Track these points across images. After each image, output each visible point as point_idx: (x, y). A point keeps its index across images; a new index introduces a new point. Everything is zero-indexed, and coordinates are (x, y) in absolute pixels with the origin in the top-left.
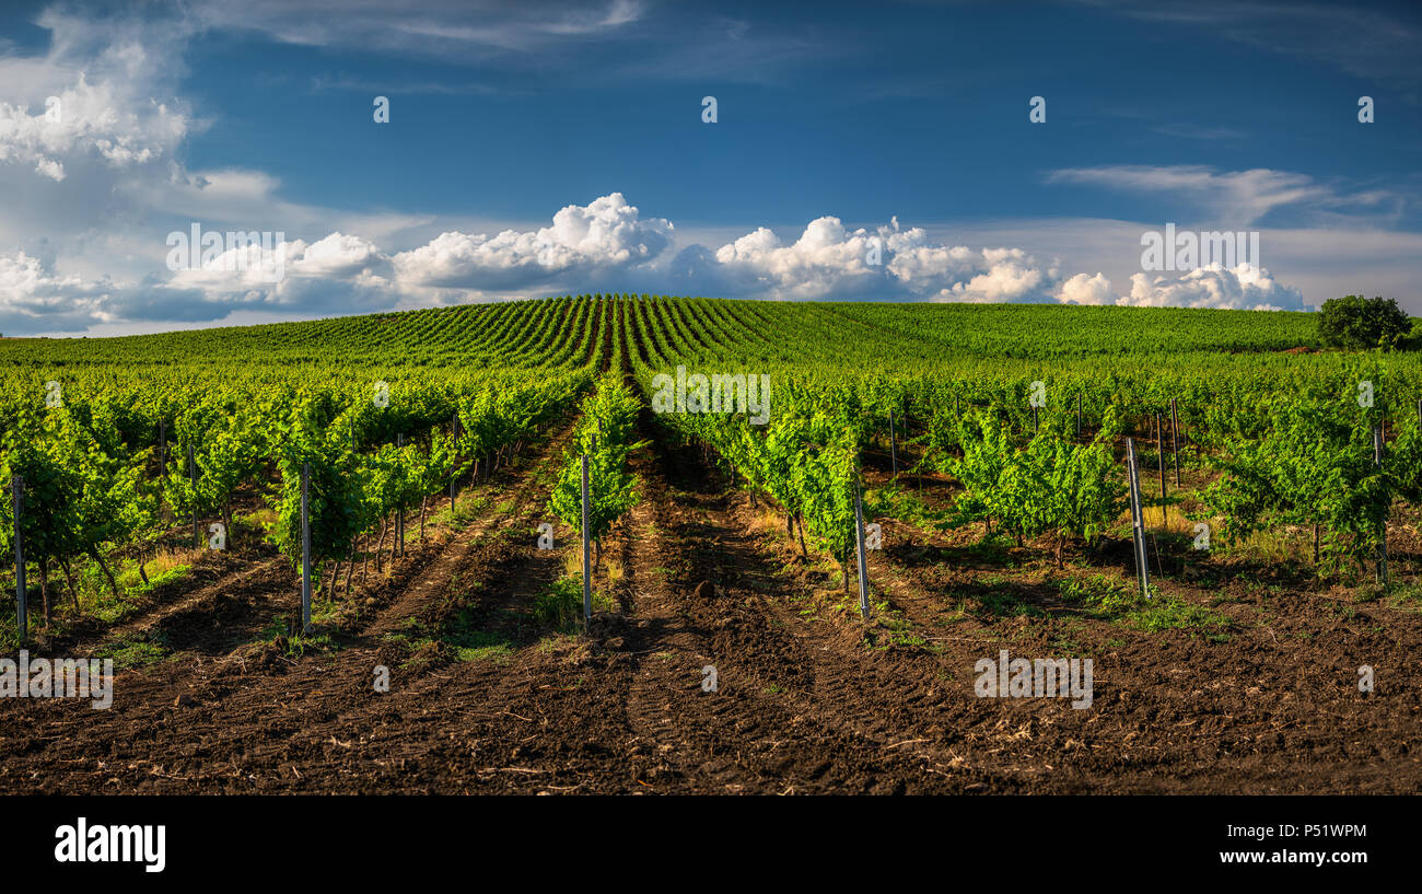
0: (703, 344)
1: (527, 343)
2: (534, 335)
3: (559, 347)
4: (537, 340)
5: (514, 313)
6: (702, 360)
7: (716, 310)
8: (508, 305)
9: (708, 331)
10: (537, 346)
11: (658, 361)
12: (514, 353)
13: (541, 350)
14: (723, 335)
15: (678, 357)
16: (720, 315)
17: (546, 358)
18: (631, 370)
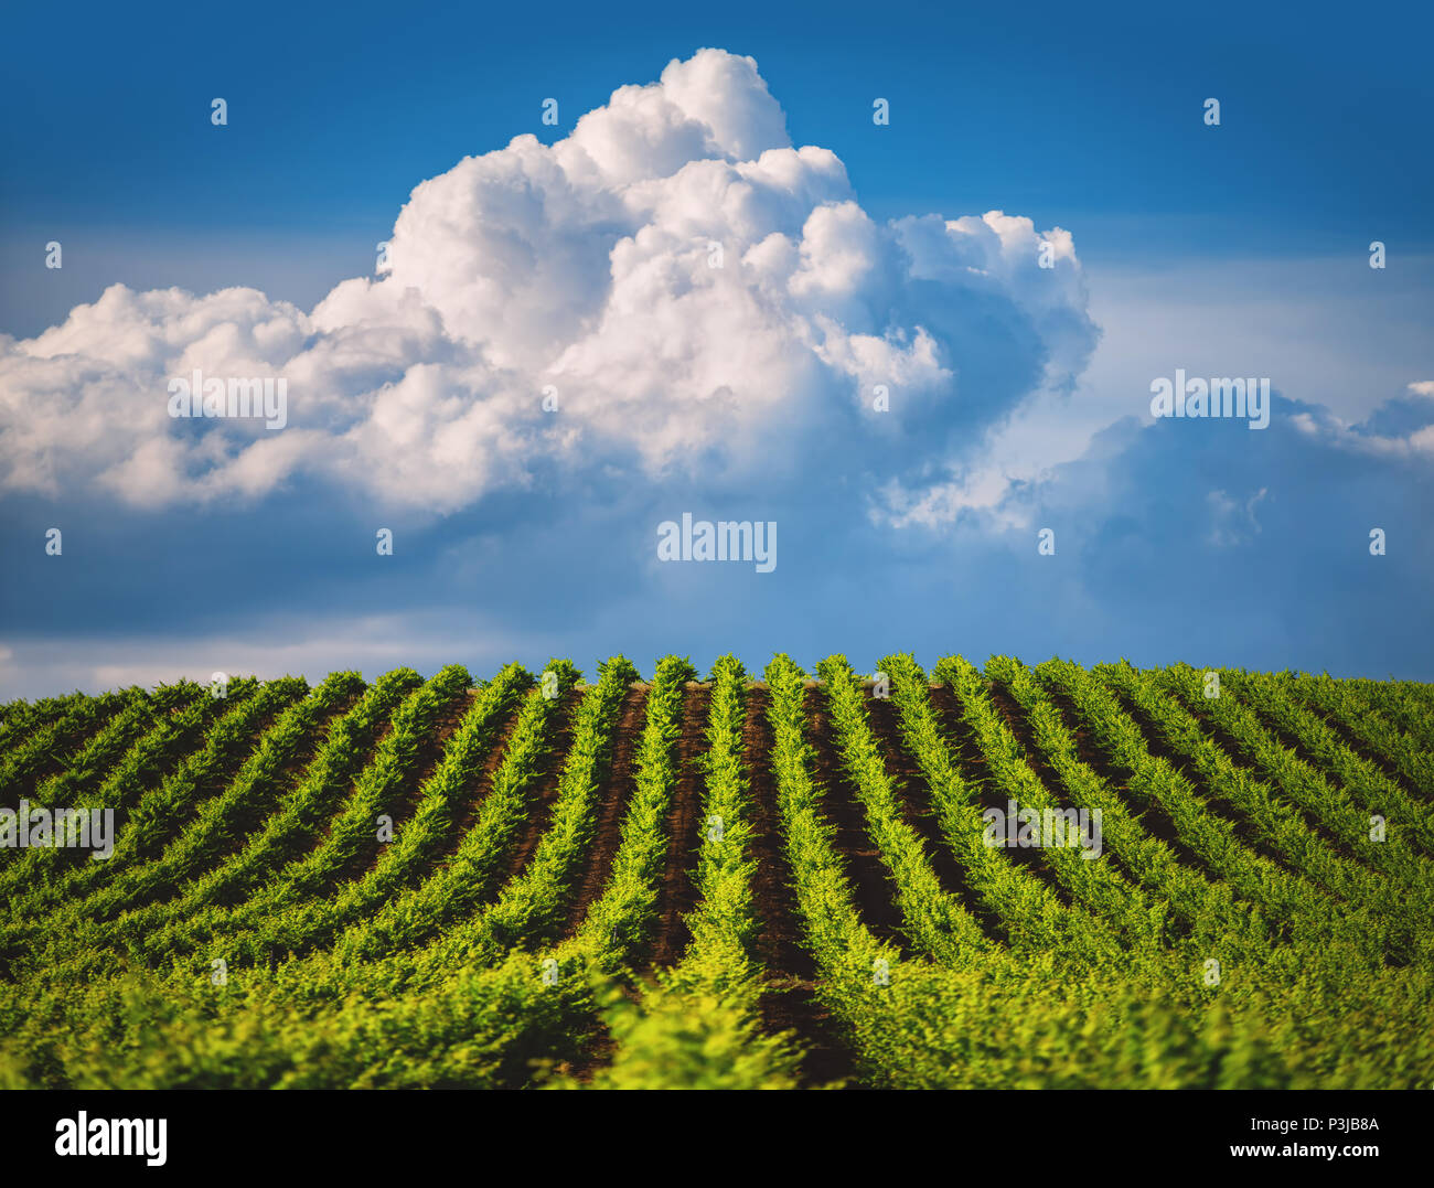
0: (1187, 857)
1: (235, 864)
2: (274, 826)
3: (415, 872)
4: (296, 844)
5: (152, 739)
6: (1179, 927)
7: (1266, 720)
8: (116, 705)
9: (1221, 808)
10: (298, 869)
11: (946, 928)
12: (172, 909)
13: (322, 887)
14: (1294, 827)
15: (1053, 908)
16: (1290, 740)
17: (350, 918)
18: (806, 964)
